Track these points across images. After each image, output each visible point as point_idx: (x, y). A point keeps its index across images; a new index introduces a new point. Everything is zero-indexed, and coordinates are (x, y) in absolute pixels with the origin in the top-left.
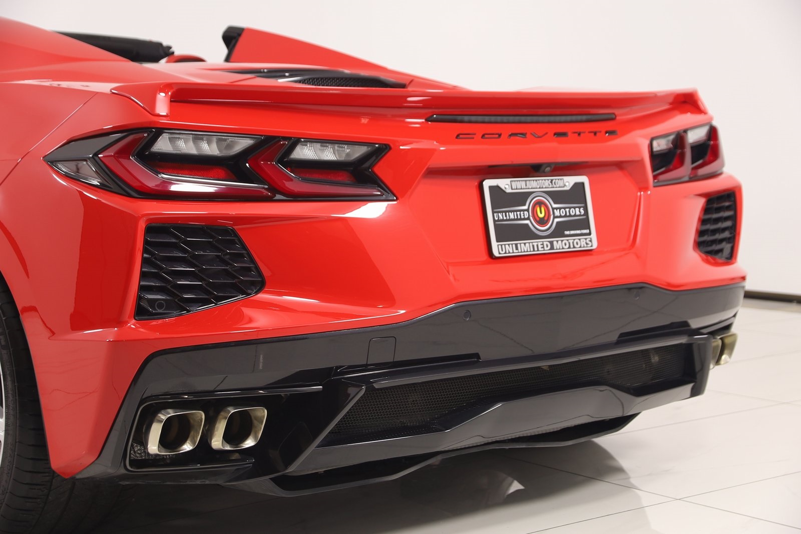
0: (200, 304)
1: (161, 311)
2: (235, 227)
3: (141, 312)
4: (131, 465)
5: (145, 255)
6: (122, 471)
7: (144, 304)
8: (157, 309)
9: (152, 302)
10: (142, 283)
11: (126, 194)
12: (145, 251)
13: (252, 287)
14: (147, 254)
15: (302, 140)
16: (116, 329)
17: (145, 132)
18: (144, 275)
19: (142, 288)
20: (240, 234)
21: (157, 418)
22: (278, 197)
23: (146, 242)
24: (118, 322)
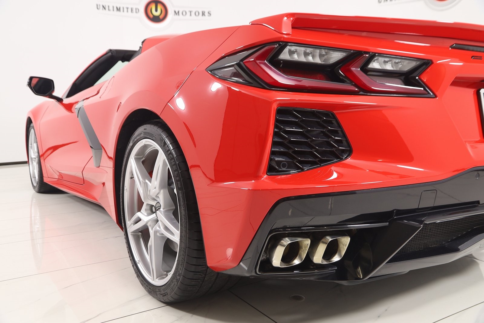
0: (310, 165)
1: (284, 169)
2: (335, 112)
3: (271, 170)
4: (259, 271)
5: (275, 130)
6: (254, 274)
7: (274, 164)
8: (282, 168)
9: (278, 163)
10: (272, 149)
11: (262, 87)
12: (276, 126)
13: (343, 154)
14: (277, 128)
15: (377, 54)
16: (253, 181)
17: (275, 45)
18: (274, 144)
19: (273, 153)
20: (338, 116)
21: (280, 243)
22: (361, 93)
23: (277, 121)
24: (256, 177)
